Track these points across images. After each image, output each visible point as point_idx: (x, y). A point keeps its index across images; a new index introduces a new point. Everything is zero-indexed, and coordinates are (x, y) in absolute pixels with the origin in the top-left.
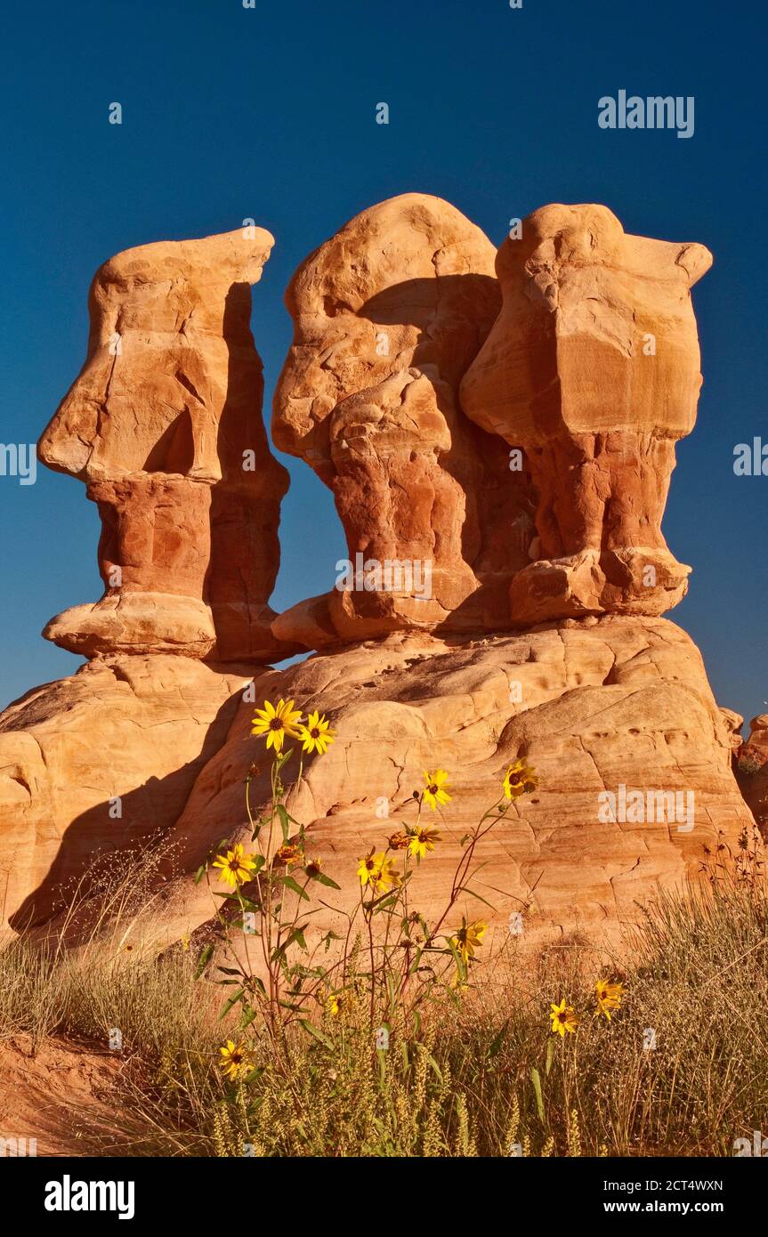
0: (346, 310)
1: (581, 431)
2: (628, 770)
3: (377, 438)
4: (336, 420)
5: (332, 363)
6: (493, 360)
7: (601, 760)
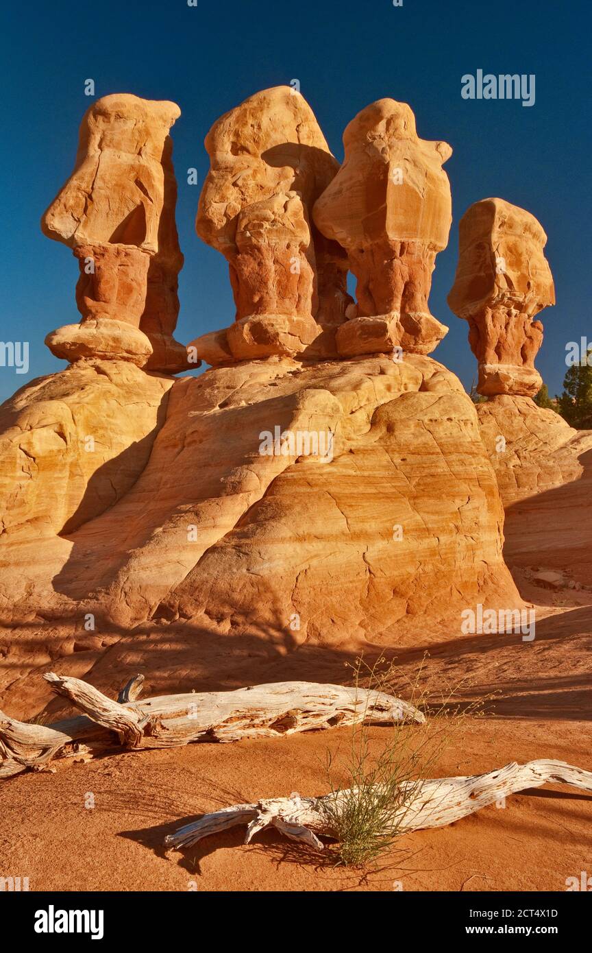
0: (245, 152)
1: (395, 239)
2: (452, 442)
3: (270, 231)
4: (243, 218)
5: (240, 183)
6: (340, 192)
7: (437, 436)
